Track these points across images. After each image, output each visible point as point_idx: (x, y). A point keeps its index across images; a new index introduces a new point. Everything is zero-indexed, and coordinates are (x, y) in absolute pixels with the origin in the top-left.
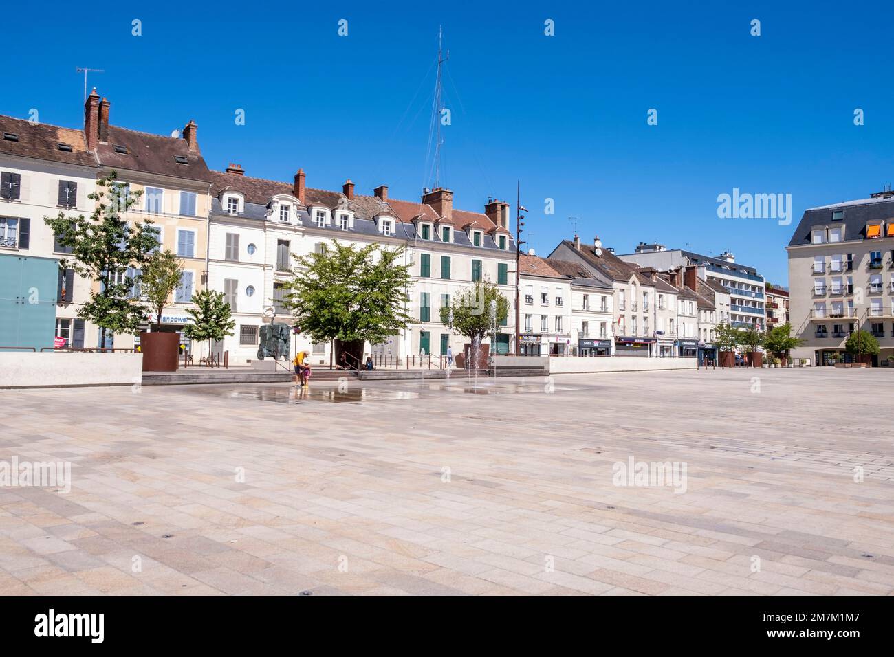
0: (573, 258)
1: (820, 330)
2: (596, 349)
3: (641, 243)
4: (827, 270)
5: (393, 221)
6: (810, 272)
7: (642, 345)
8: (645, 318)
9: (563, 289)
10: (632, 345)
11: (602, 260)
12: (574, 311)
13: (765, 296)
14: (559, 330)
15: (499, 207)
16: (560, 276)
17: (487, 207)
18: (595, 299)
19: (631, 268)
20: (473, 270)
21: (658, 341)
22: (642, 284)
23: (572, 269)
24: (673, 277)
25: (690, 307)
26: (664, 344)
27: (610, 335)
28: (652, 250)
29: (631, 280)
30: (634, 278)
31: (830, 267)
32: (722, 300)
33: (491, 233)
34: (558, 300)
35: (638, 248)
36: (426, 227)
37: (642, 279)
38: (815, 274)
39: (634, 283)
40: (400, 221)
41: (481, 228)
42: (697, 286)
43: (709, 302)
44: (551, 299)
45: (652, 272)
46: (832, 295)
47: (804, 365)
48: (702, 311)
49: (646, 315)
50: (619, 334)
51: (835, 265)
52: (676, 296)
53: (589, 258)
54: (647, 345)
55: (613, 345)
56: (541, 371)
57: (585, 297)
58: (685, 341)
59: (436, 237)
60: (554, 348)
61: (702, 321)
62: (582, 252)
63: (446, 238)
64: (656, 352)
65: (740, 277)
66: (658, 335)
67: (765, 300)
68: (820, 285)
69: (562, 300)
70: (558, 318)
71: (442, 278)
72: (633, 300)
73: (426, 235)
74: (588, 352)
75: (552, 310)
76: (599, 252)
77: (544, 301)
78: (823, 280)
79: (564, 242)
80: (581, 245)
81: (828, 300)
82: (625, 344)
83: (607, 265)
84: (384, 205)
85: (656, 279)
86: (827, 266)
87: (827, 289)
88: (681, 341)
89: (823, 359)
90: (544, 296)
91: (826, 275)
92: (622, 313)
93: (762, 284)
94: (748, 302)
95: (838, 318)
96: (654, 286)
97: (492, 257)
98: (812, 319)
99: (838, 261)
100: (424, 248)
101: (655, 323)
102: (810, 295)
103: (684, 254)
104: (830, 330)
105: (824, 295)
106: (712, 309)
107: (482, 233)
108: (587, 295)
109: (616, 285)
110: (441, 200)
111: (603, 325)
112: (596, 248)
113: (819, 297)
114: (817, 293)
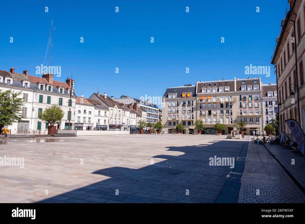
0: (97, 99)
1: (170, 123)
2: (102, 128)
3: (123, 95)
4: (172, 106)
5: (29, 83)
6: (168, 106)
7: (118, 127)
8: (119, 119)
9: (92, 108)
10: (114, 127)
11: (106, 100)
12: (95, 116)
13: (159, 113)
14: (90, 122)
15: (71, 81)
16: (91, 105)
17: (66, 80)
18: (102, 112)
19: (116, 103)
20: (59, 101)
21: (123, 126)
22: (119, 108)
23: (96, 102)
24: (129, 106)
25: (134, 115)
26: (125, 127)
27: (107, 124)
28: (125, 98)
29: (115, 107)
30: (116, 106)
31: (173, 105)
32: (144, 114)
33: (67, 89)
34: (90, 112)
35: (121, 97)
36: (42, 86)
37: (119, 107)
38: (169, 107)
39: (116, 108)
40: (32, 83)
41: (63, 87)
42: (137, 109)
43: (140, 114)
44: (87, 112)
45: (122, 104)
46: (173, 113)
47: (164, 133)
48: (138, 117)
49: (119, 118)
50: (110, 123)
51: (174, 105)
52: (130, 112)
53: (102, 99)
54: (119, 127)
55: (108, 127)
56: (74, 135)
57: (99, 112)
58: (132, 126)
59: (46, 89)
60: (88, 128)
61: (138, 120)
62: (100, 97)
63: (50, 90)
64: (122, 129)
65: (151, 107)
66: (123, 124)
67: (158, 114)
68: (170, 110)
69: (91, 112)
70: (90, 118)
71: (47, 103)
72: (116, 112)
73: (42, 88)
74: (100, 129)
75: (87, 115)
76: (106, 97)
77: (85, 113)
78: (171, 109)
79: (94, 94)
80: (100, 95)
81: (172, 114)
82: (112, 127)
83: (108, 102)
84: (26, 77)
85: (124, 107)
86: (172, 105)
87: (172, 111)
88: (131, 126)
89: (170, 131)
90: (85, 111)
91: (172, 107)
92: (112, 117)
93: (158, 109)
94: (153, 114)
95: (174, 120)
96: (122, 109)
97: (67, 97)
98: (168, 120)
99: (170, 103)
100: (41, 93)
101: (122, 120)
102: (168, 113)
103: (134, 99)
104: (172, 123)
105: (171, 113)
106: (141, 116)
107: (63, 89)
108: (100, 111)
109: (110, 108)
110: (49, 77)
111: (105, 121)
112: (105, 96)
113: (170, 113)
114: (169, 112)
